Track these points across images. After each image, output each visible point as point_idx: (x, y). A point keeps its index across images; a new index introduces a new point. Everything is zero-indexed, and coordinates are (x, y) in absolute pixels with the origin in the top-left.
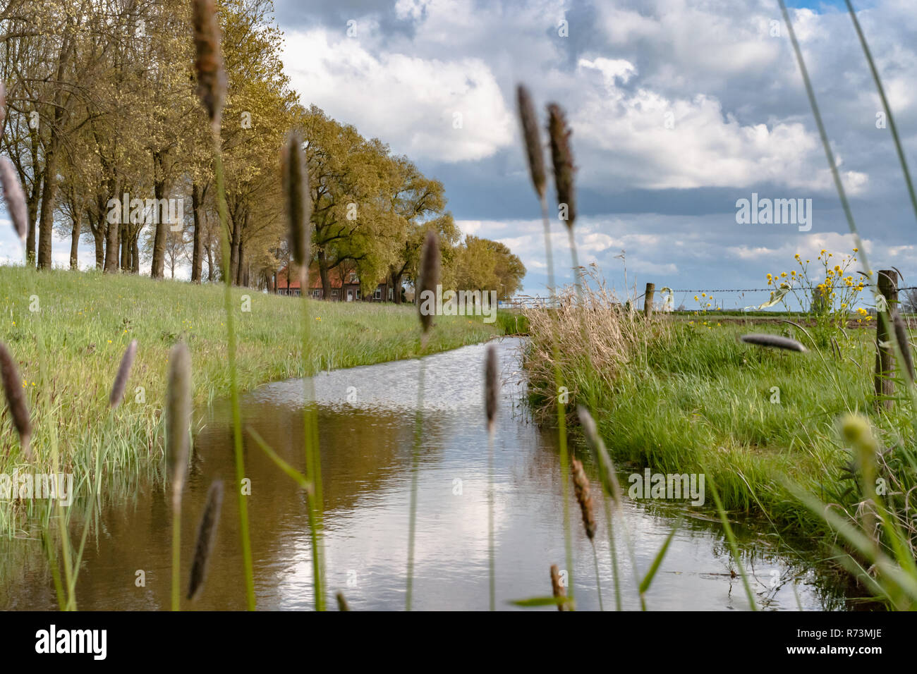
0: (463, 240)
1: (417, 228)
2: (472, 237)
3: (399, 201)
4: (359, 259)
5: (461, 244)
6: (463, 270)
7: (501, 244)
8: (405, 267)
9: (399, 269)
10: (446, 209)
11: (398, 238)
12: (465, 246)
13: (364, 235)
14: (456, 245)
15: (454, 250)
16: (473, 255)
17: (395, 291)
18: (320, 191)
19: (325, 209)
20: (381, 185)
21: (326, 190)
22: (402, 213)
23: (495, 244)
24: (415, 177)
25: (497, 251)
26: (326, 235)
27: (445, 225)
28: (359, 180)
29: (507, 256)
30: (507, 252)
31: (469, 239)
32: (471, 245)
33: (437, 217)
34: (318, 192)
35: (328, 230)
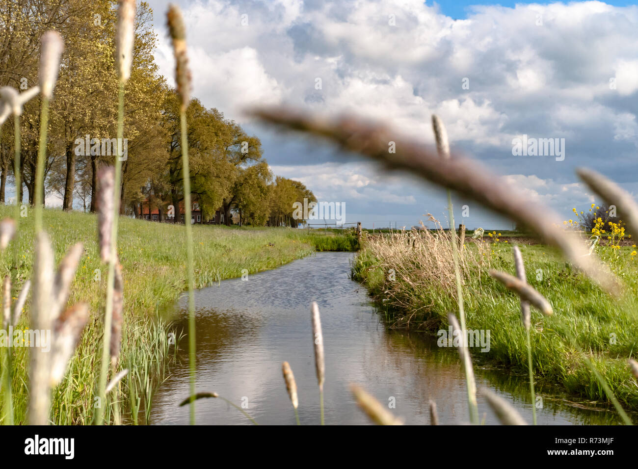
0: (274, 179)
1: (241, 171)
2: (280, 178)
3: (229, 152)
4: (201, 194)
5: (273, 183)
6: (274, 202)
7: (300, 183)
8: (233, 199)
9: (228, 201)
10: (263, 157)
11: (228, 178)
12: (275, 184)
13: (205, 176)
14: (269, 184)
15: (268, 187)
16: (282, 191)
17: (225, 217)
18: (173, 145)
19: (177, 158)
20: (217, 141)
21: (177, 144)
22: (231, 161)
23: (294, 182)
24: (240, 135)
25: (297, 187)
26: (177, 176)
27: (262, 169)
28: (201, 137)
29: (304, 191)
30: (304, 188)
31: (278, 179)
32: (279, 184)
33: (256, 164)
34: (171, 146)
35: (179, 173)
